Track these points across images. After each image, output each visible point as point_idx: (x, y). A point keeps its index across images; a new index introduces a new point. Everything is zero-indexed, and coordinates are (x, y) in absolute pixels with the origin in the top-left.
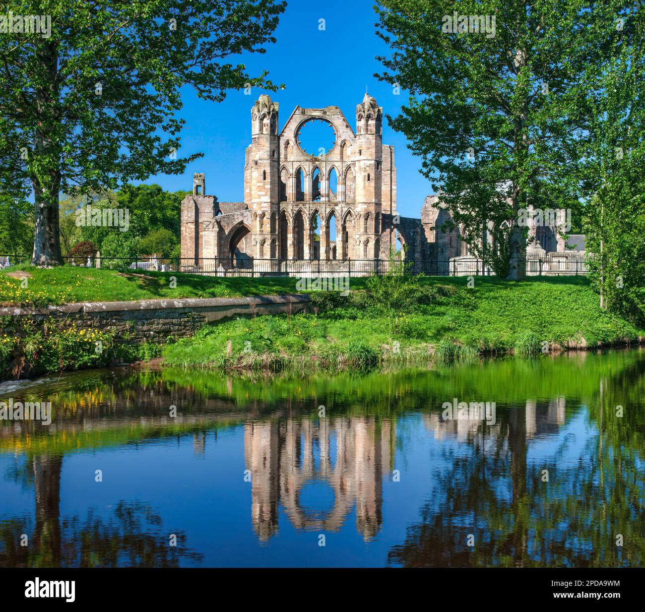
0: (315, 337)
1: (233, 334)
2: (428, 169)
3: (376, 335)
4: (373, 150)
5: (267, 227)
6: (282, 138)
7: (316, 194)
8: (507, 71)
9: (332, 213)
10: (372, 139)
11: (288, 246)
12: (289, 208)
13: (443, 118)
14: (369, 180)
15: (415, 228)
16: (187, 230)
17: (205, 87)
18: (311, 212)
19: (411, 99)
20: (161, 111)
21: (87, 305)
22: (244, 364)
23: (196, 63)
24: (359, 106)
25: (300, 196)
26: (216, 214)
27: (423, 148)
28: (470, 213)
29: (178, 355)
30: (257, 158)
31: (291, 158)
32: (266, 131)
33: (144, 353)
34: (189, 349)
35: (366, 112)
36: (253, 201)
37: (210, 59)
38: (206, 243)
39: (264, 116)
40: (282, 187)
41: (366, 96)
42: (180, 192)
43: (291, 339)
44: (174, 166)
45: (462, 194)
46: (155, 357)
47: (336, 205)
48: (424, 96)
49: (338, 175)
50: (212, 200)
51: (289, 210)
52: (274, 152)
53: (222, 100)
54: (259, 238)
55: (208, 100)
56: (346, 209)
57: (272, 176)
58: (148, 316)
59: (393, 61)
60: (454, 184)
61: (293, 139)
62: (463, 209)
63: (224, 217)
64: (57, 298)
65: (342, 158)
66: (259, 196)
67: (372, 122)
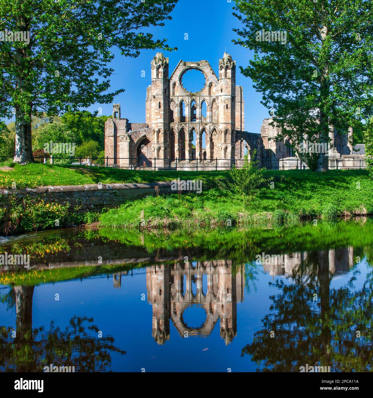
0: (196, 208)
1: (144, 206)
2: (266, 101)
3: (235, 206)
4: (230, 89)
5: (162, 139)
6: (171, 81)
7: (193, 117)
8: (316, 38)
9: (204, 130)
10: (229, 82)
11: (175, 151)
12: (176, 126)
13: (276, 68)
14: (227, 108)
15: (257, 139)
16: (109, 142)
17: (126, 48)
18: (190, 129)
19: (255, 56)
20: (97, 63)
21: (51, 188)
22: (152, 225)
23: (120, 32)
24: (221, 61)
25: (182, 119)
26: (128, 131)
27: (263, 87)
28: (293, 129)
29: (109, 220)
30: (155, 94)
31: (177, 94)
32: (161, 76)
33: (87, 219)
34: (116, 216)
35: (225, 64)
36: (152, 122)
37: (129, 30)
38: (121, 149)
39: (159, 67)
40: (171, 113)
41: (225, 54)
42: (104, 116)
43: (181, 209)
44: (105, 98)
45: (288, 117)
46: (95, 221)
47: (206, 124)
48: (264, 54)
49: (207, 105)
50: (125, 121)
51: (176, 128)
52: (166, 90)
53: (137, 56)
54: (156, 146)
55: (128, 56)
56: (213, 127)
57: (165, 106)
58: (90, 195)
59: (243, 31)
60: (283, 110)
61: (178, 82)
62: (288, 126)
63: (133, 133)
64: (31, 183)
65: (210, 94)
66: (157, 119)
67: (229, 71)
